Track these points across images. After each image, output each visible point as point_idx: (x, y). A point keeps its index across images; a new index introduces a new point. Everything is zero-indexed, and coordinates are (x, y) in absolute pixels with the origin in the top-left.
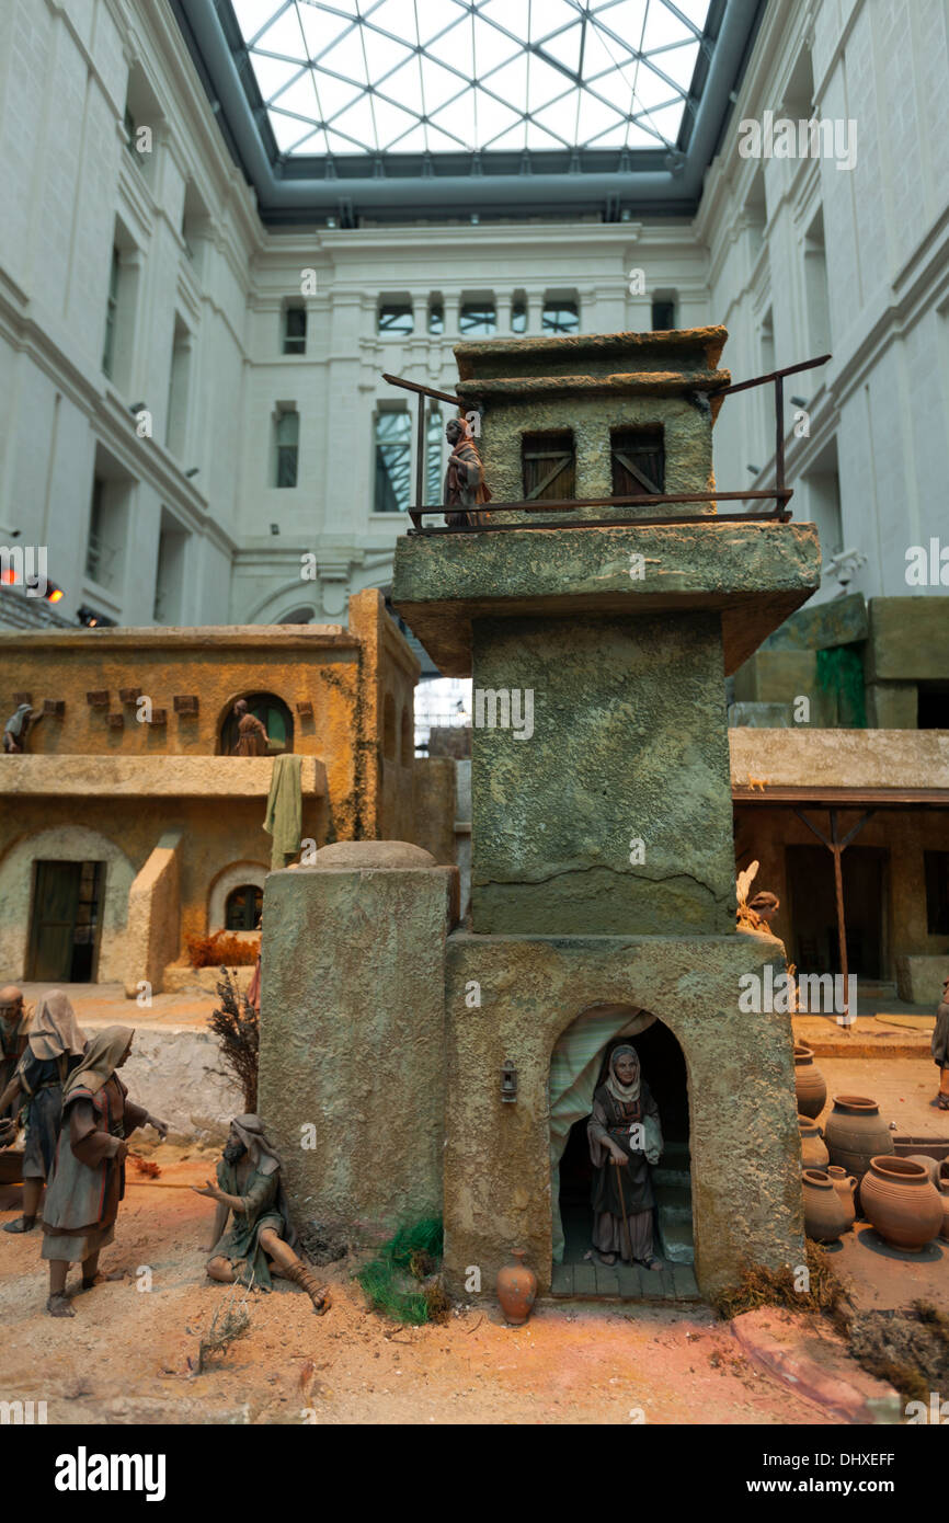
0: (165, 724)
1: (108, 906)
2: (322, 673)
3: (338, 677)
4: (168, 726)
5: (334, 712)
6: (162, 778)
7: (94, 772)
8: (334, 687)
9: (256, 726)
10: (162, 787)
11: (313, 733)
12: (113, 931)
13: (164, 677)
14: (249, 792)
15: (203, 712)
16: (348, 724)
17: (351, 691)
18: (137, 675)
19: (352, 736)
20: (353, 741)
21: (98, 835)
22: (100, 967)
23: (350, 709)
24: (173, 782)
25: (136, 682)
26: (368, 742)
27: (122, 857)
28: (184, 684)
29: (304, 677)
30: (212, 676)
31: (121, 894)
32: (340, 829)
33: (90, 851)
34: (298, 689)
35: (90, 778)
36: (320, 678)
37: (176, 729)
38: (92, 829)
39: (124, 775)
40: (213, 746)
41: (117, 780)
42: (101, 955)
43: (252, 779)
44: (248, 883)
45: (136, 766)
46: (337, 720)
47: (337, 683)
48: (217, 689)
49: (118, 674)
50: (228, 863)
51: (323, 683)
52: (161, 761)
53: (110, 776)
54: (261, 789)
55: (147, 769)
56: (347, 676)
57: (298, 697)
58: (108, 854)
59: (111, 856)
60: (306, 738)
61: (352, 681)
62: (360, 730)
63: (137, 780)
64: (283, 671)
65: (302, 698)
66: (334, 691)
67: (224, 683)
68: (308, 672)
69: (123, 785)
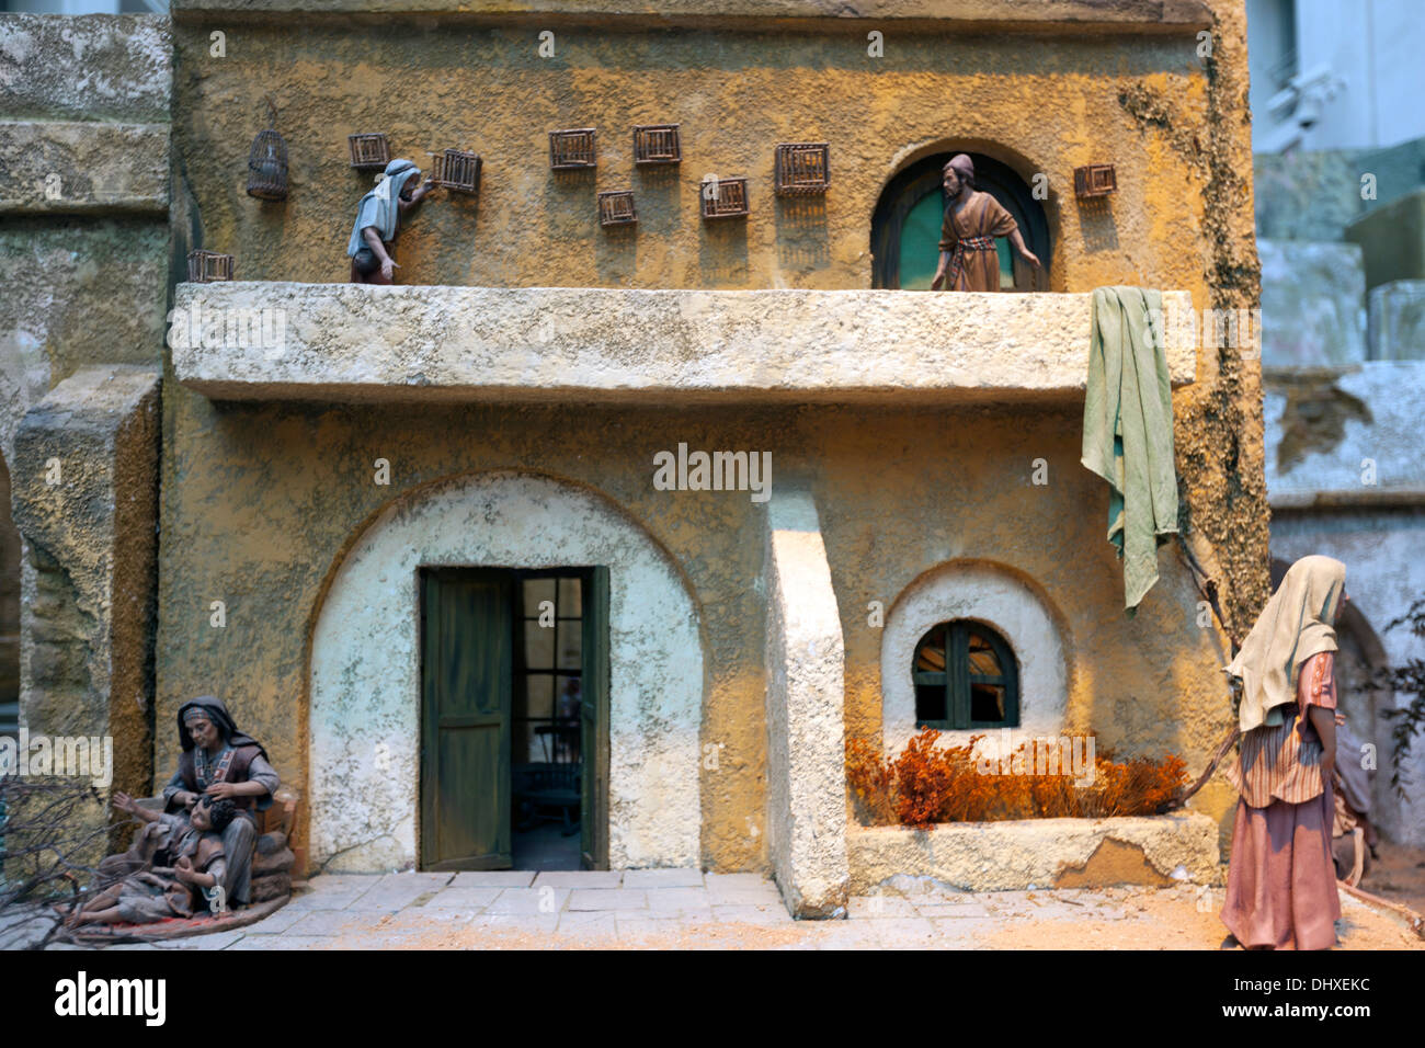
0: (741, 220)
1: (619, 677)
2: (1122, 99)
3: (1163, 107)
4: (750, 226)
5: (1160, 195)
6: (807, 345)
7: (626, 332)
8: (1152, 132)
9: (1002, 221)
10: (809, 370)
11: (1112, 243)
12: (640, 740)
13: (731, 103)
14: (1034, 381)
15: (836, 192)
16: (1196, 226)
17: (1196, 142)
18: (659, 96)
19: (1206, 251)
20: (1210, 265)
21: (581, 502)
22: (613, 829)
23: (1196, 189)
24: (835, 356)
25: (661, 113)
26: (1240, 267)
27: (645, 555)
28: (783, 120)
29: (1079, 105)
30: (852, 99)
31: (649, 646)
32: (1196, 480)
33: (563, 543)
34: (1066, 136)
35: (615, 347)
36: (1118, 110)
37: (770, 232)
38: (567, 485)
39: (707, 339)
40: (867, 275)
41: (688, 353)
42: (614, 799)
43: (1039, 349)
44: (965, 614)
45: (737, 315)
46: (1167, 213)
47: (1162, 123)
48: (868, 133)
49: (610, 91)
50: (927, 566)
51: (1129, 121)
52: (800, 303)
53: (669, 341)
54: (1064, 373)
55: (765, 324)
56: (1183, 106)
57: (1068, 155)
58: (612, 549)
59: (620, 554)
60: (1097, 258)
61: (1197, 117)
62: (1221, 240)
63: (742, 351)
64: (1027, 91)
65: (1080, 158)
66: (1154, 142)
67: (882, 120)
68: (1088, 94)
69: (705, 365)
